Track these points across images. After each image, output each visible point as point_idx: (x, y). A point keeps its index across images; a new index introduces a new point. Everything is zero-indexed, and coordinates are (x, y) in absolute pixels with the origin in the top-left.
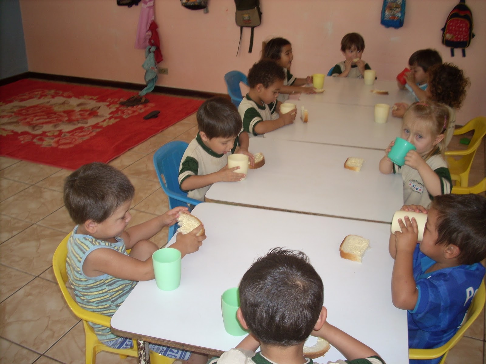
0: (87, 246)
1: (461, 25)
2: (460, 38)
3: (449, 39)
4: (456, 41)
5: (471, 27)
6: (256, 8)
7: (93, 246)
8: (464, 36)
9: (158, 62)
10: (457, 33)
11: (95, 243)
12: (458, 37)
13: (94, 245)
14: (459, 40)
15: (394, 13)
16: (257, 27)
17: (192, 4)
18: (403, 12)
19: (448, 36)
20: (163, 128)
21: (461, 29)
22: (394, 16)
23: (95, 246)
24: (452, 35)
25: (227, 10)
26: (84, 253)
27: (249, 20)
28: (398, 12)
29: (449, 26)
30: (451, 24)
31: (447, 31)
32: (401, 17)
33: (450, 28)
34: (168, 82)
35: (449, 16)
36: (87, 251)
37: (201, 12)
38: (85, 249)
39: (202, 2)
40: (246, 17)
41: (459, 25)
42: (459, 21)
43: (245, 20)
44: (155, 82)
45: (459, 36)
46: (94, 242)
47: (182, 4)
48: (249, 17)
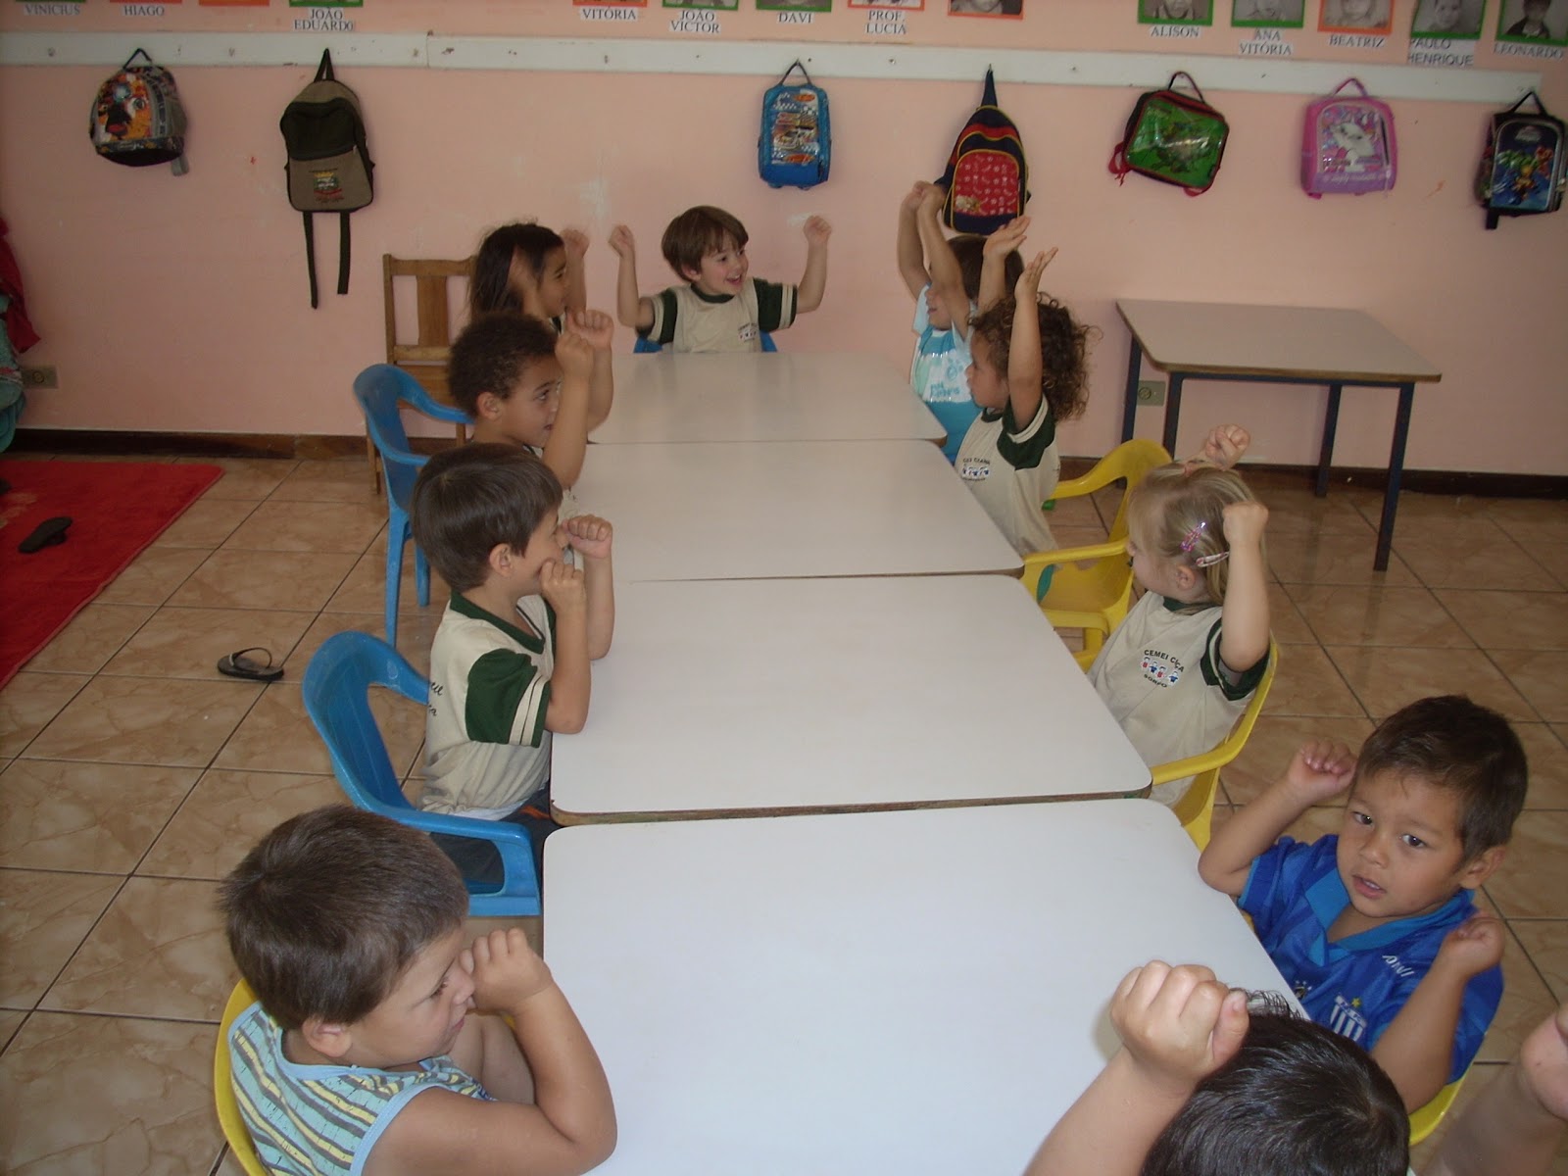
0: (364, 1108)
1: (996, 169)
2: (997, 207)
3: (965, 210)
4: (984, 214)
5: (1022, 176)
6: (355, 147)
7: (383, 1102)
8: (1007, 199)
9: (23, 350)
10: (987, 191)
11: (387, 1091)
12: (989, 202)
13: (387, 1097)
14: (993, 212)
15: (798, 142)
16: (360, 210)
17: (135, 147)
18: (825, 139)
19: (962, 203)
20: (106, 577)
21: (996, 181)
22: (798, 153)
23: (393, 1099)
24: (971, 200)
25: (253, 161)
26: (360, 1134)
27: (335, 190)
28: (808, 140)
29: (963, 172)
30: (968, 167)
31: (959, 188)
32: (819, 154)
33: (967, 179)
34: (58, 413)
35: (957, 143)
36: (369, 1125)
37: (163, 170)
38: (355, 1118)
39: (168, 138)
40: (326, 179)
41: (989, 167)
42: (990, 159)
43: (321, 191)
44: (17, 417)
45: (994, 201)
46: (382, 1089)
47: (98, 149)
48: (335, 180)
